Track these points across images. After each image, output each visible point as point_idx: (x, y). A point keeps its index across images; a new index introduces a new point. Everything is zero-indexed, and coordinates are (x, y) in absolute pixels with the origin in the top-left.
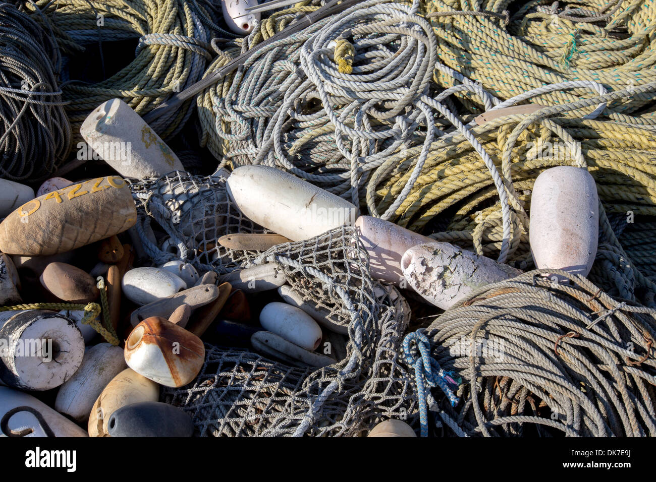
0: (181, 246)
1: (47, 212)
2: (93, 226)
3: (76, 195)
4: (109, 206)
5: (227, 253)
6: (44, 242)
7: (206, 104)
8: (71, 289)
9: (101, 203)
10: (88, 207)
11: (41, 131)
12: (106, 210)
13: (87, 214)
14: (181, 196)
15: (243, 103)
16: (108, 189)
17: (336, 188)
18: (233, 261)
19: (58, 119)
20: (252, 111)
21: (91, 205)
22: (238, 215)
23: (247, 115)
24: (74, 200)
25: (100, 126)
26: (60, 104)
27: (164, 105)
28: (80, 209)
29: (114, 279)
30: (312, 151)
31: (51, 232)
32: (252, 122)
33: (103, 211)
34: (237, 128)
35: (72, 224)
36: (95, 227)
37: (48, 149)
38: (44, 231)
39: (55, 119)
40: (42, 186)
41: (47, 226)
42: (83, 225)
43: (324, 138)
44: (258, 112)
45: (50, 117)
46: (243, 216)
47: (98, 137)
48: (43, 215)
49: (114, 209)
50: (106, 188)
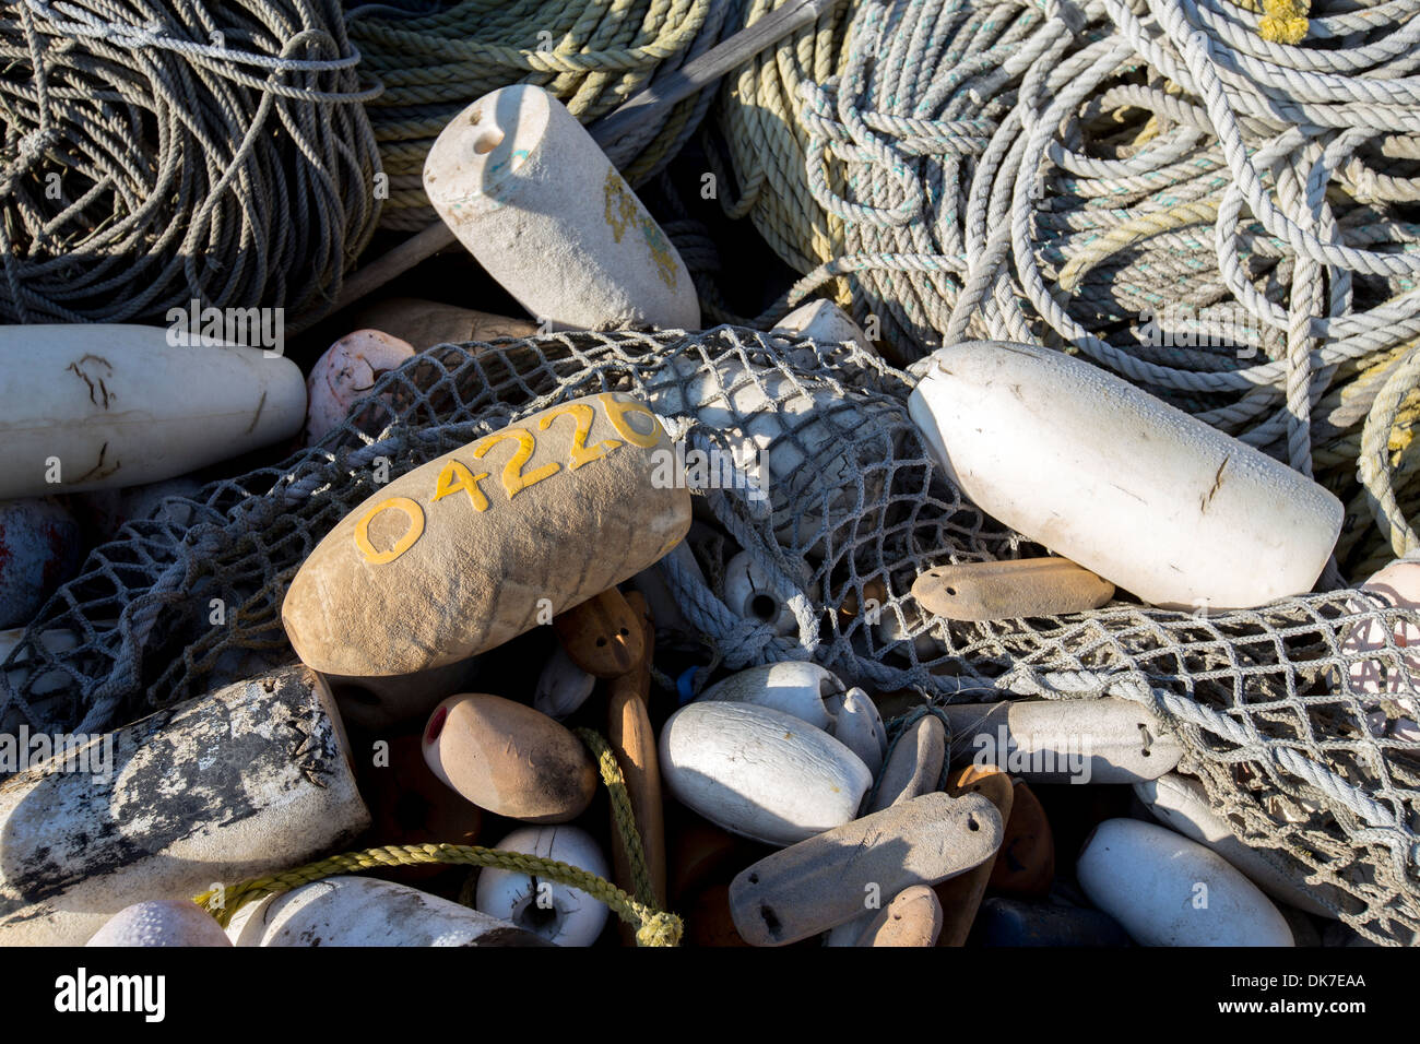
0: (798, 607)
1: (449, 544)
2: (576, 579)
3: (529, 479)
4: (623, 511)
5: (928, 624)
6: (438, 641)
7: (768, 99)
8: (525, 791)
9: (600, 501)
10: (564, 518)
11: (307, 178)
12: (615, 523)
13: (563, 542)
14: (760, 421)
15: (891, 106)
16: (617, 451)
17: (1226, 412)
18: (953, 653)
19: (350, 140)
20: (924, 137)
21: (574, 511)
22: (949, 499)
23: (911, 145)
24: (524, 500)
25: (498, 179)
26: (358, 99)
27: (644, 98)
28: (541, 530)
29: (643, 750)
30: (1120, 275)
31: (461, 612)
32: (922, 166)
33: (606, 529)
34: (876, 185)
35: (520, 581)
36: (582, 580)
37: (327, 234)
38: (442, 611)
39: (344, 140)
40: (324, 359)
41: (452, 593)
42: (552, 580)
43: (1173, 241)
44: (941, 139)
45: (331, 137)
46: (965, 500)
47: (488, 213)
48: (439, 557)
49: (638, 519)
50: (610, 447)
